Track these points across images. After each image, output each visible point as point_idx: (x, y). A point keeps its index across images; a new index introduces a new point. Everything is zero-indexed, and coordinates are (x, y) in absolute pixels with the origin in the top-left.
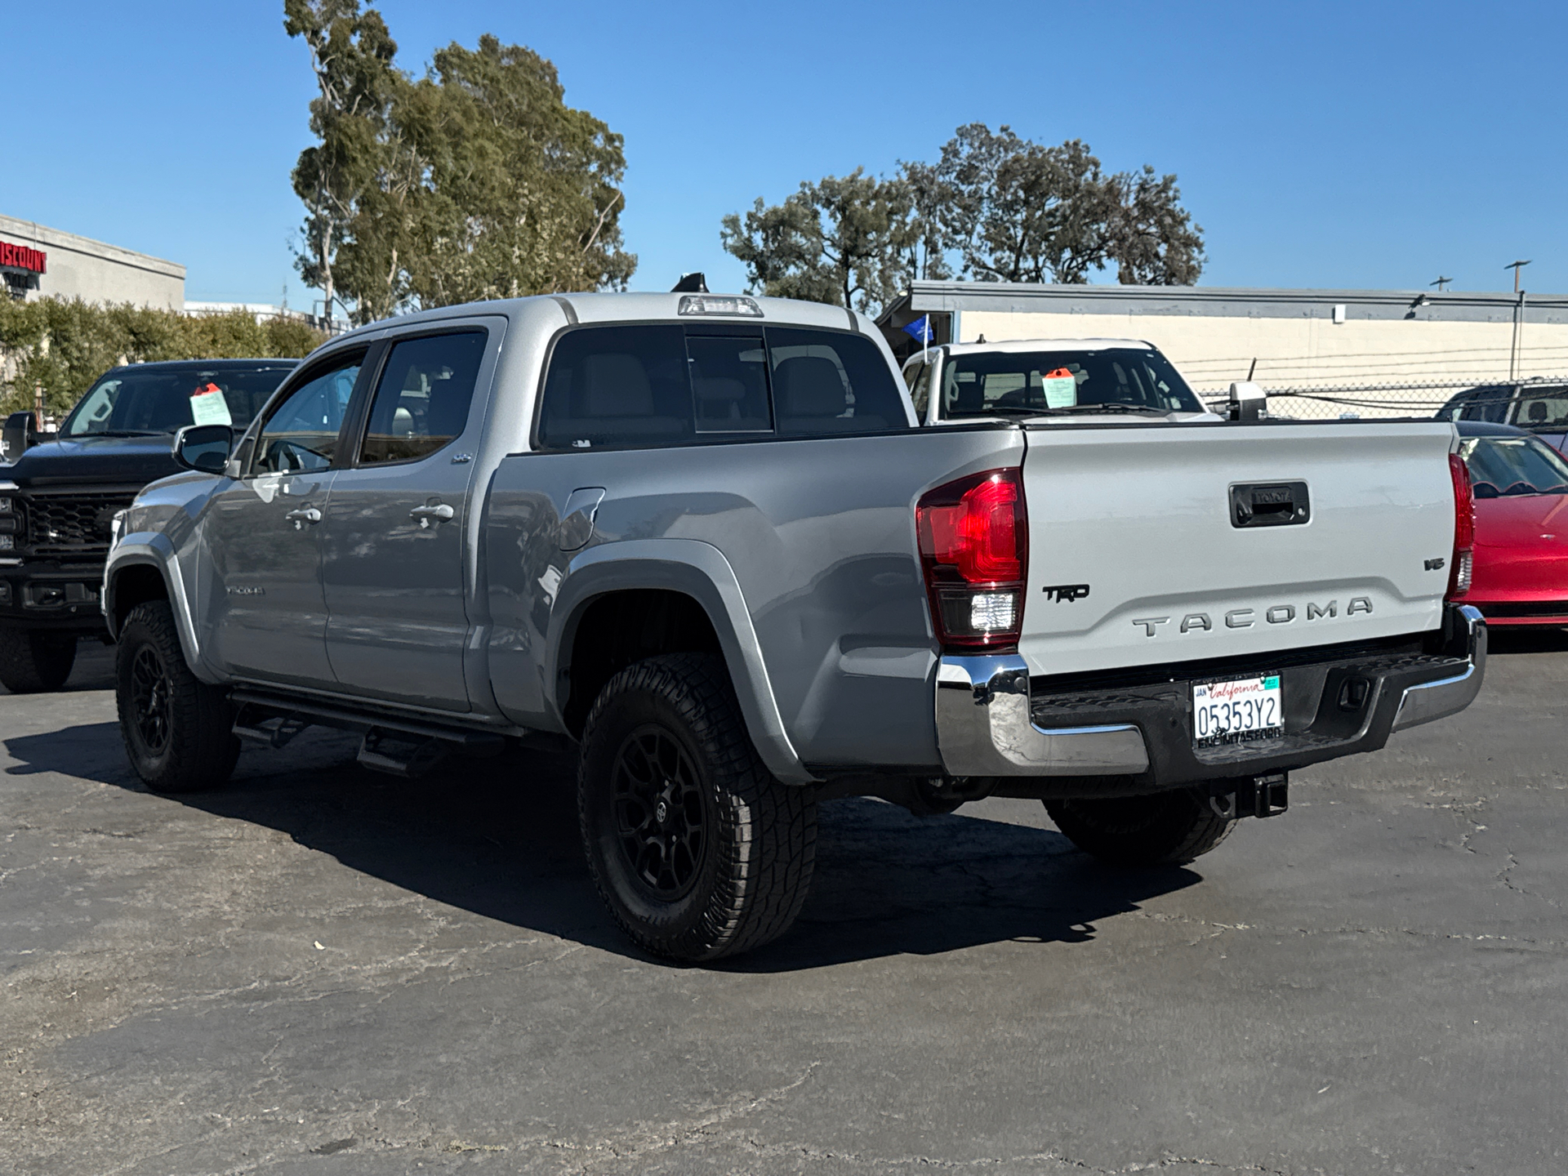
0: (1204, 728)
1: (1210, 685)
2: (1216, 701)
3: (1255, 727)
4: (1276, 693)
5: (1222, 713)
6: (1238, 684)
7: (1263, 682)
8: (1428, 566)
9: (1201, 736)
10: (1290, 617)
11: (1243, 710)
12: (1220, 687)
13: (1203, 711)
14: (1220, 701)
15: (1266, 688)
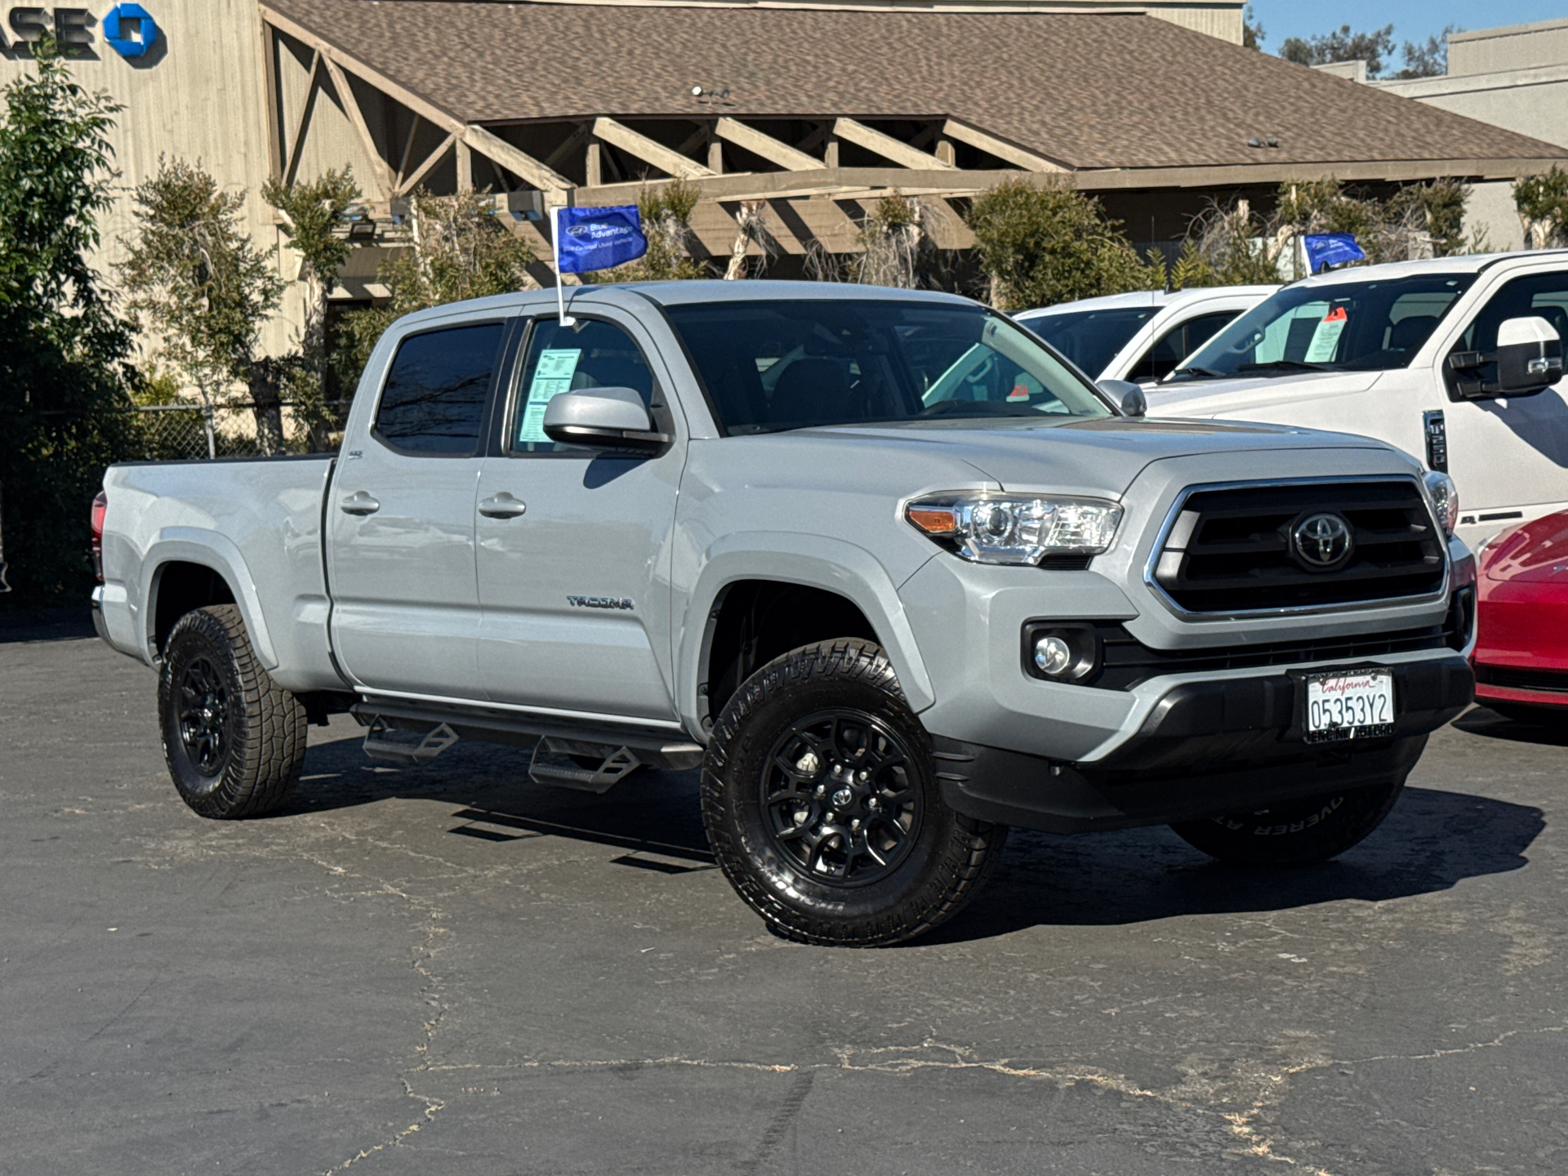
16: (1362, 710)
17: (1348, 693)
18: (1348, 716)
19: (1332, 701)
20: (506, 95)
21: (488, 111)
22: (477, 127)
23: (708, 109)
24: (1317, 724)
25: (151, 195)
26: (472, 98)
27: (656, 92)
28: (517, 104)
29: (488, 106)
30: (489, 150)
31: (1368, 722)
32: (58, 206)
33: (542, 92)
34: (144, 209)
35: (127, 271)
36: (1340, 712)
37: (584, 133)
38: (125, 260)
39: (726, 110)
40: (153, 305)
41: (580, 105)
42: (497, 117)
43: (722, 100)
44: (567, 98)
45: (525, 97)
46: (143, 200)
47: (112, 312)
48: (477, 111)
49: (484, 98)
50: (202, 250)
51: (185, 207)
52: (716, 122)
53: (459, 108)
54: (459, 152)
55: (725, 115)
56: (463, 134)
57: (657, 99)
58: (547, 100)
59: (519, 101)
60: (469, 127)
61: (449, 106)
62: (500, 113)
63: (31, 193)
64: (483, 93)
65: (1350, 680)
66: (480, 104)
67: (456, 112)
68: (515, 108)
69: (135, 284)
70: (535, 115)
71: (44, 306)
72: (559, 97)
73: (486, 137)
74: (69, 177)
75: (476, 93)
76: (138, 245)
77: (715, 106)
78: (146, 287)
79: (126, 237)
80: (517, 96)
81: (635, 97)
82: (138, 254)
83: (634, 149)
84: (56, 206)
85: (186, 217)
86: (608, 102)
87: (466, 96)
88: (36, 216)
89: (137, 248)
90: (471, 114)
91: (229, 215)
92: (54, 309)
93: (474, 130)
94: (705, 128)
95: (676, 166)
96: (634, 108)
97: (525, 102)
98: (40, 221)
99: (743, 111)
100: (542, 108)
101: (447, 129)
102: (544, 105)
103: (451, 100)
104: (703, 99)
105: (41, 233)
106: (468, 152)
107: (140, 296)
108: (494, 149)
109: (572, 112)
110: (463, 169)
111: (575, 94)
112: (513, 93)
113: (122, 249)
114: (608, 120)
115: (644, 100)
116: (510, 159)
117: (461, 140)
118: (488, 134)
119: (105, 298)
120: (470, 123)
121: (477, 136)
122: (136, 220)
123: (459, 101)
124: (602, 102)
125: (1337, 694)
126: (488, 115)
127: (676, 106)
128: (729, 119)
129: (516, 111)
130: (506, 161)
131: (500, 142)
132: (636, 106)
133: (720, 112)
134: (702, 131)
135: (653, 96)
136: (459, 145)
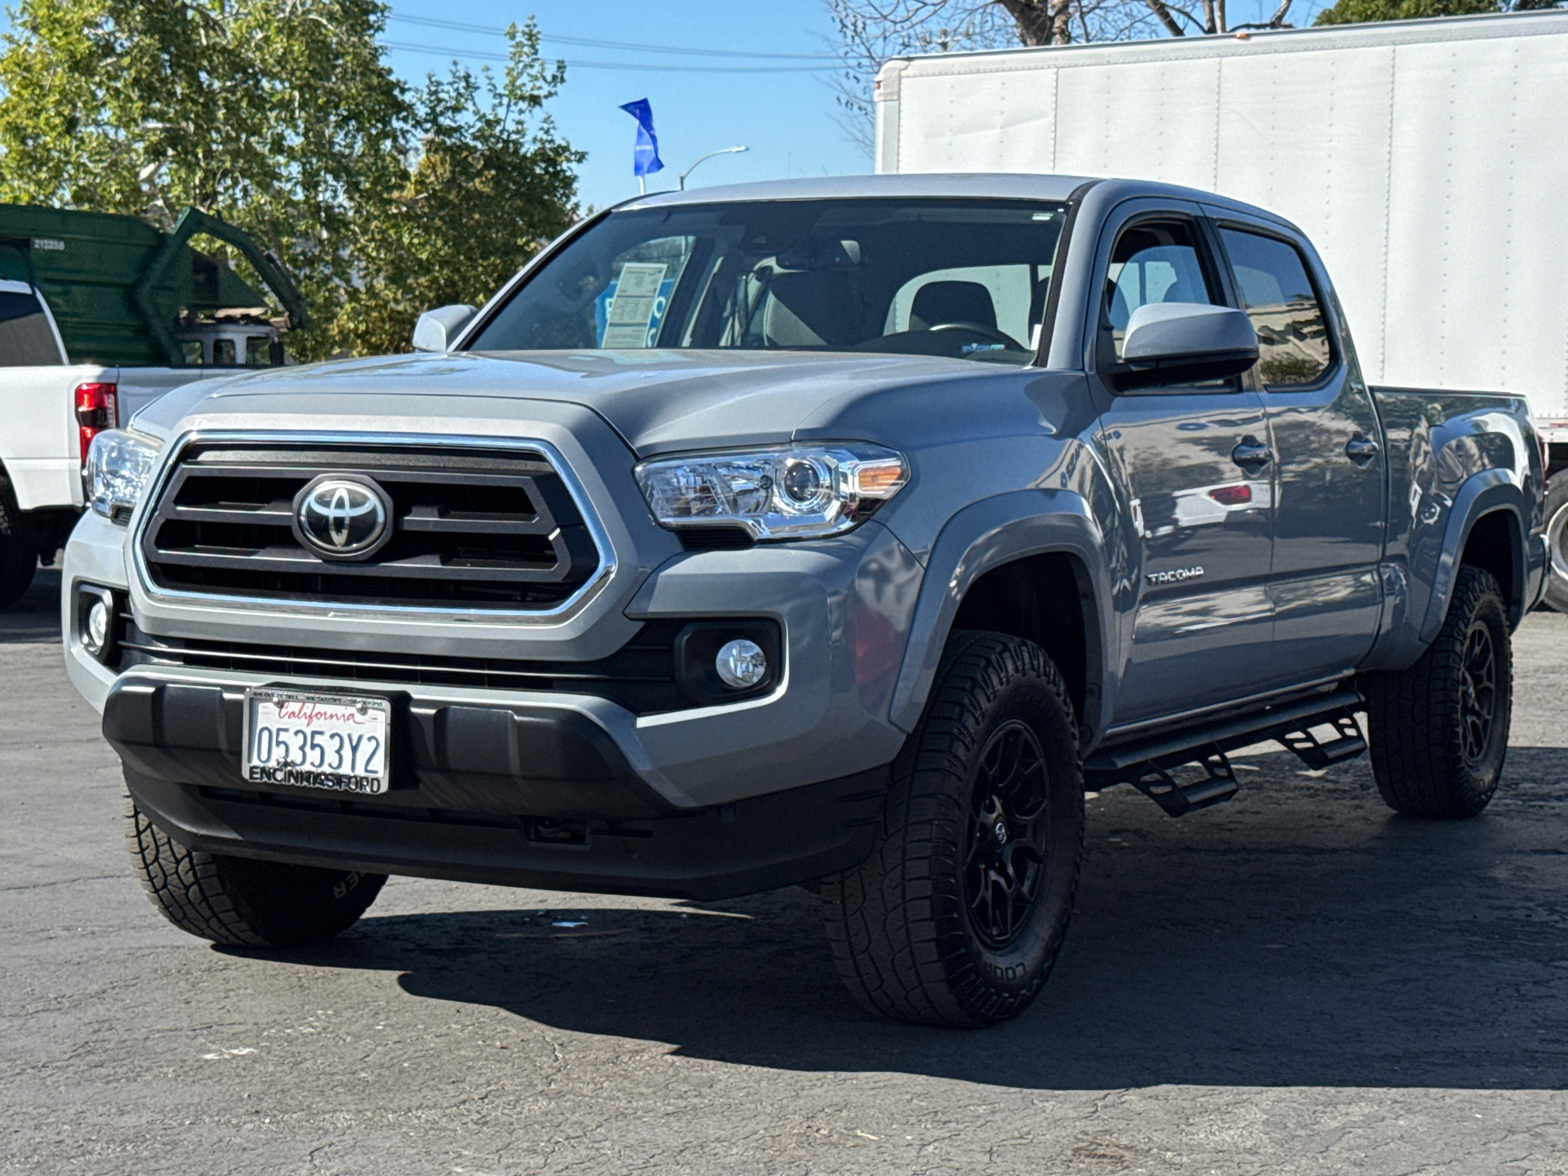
16: (338, 752)
17: (316, 725)
18: (314, 756)
19: (292, 731)
24: (264, 756)
31: (346, 770)
36: (302, 748)
65: (320, 708)
125: (301, 724)
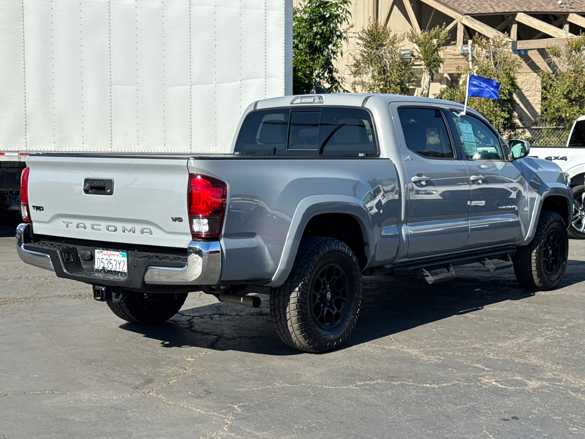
0: (98, 265)
1: (101, 250)
2: (103, 257)
3: (118, 270)
4: (125, 259)
5: (106, 262)
6: (112, 252)
7: (121, 254)
8: (175, 220)
9: (97, 268)
10: (116, 230)
11: (114, 263)
12: (105, 252)
13: (99, 259)
14: (105, 257)
15: (122, 257)
20: (478, 4)
21: (472, 10)
22: (468, 16)
23: (565, 10)
25: (365, 36)
26: (464, 5)
27: (540, 3)
28: (483, 7)
29: (472, 8)
30: (474, 26)
32: (327, 39)
33: (493, 3)
34: (361, 42)
35: (353, 68)
37: (511, 19)
38: (352, 64)
39: (572, 10)
40: (363, 84)
41: (510, 8)
42: (476, 12)
43: (570, 6)
44: (503, 5)
45: (486, 5)
46: (361, 38)
47: (343, 86)
48: (467, 10)
49: (469, 5)
50: (385, 59)
51: (379, 41)
52: (568, 15)
53: (460, 9)
54: (458, 27)
55: (573, 12)
56: (461, 20)
57: (542, 6)
58: (496, 6)
59: (484, 6)
60: (464, 16)
61: (456, 8)
62: (477, 11)
63: (317, 34)
64: (468, 3)
66: (468, 7)
67: (459, 10)
68: (483, 9)
69: (355, 74)
70: (492, 11)
71: (318, 83)
72: (501, 4)
73: (473, 20)
74: (333, 27)
75: (465, 3)
76: (359, 57)
77: (567, 9)
78: (360, 75)
79: (353, 53)
80: (483, 4)
81: (532, 5)
82: (358, 61)
83: (535, 26)
84: (326, 39)
85: (379, 45)
86: (522, 7)
87: (461, 4)
88: (319, 43)
89: (358, 59)
90: (465, 11)
91: (398, 45)
92: (322, 84)
93: (466, 17)
94: (562, 18)
95: (556, 33)
96: (533, 9)
97: (487, 6)
98: (320, 45)
99: (579, 11)
100: (494, 9)
101: (454, 17)
102: (495, 7)
103: (456, 5)
104: (562, 6)
105: (319, 50)
106: (463, 27)
107: (358, 79)
108: (475, 25)
109: (507, 11)
110: (460, 34)
111: (507, 3)
112: (480, 3)
113: (351, 58)
114: (523, 14)
115: (536, 6)
116: (483, 29)
117: (460, 22)
118: (473, 19)
119: (340, 80)
120: (465, 14)
121: (468, 20)
122: (357, 46)
123: (459, 6)
124: (520, 7)
126: (472, 12)
127: (550, 8)
128: (574, 14)
129: (484, 10)
130: (482, 30)
131: (478, 22)
132: (534, 8)
133: (570, 11)
134: (560, 19)
135: (540, 4)
136: (459, 24)
